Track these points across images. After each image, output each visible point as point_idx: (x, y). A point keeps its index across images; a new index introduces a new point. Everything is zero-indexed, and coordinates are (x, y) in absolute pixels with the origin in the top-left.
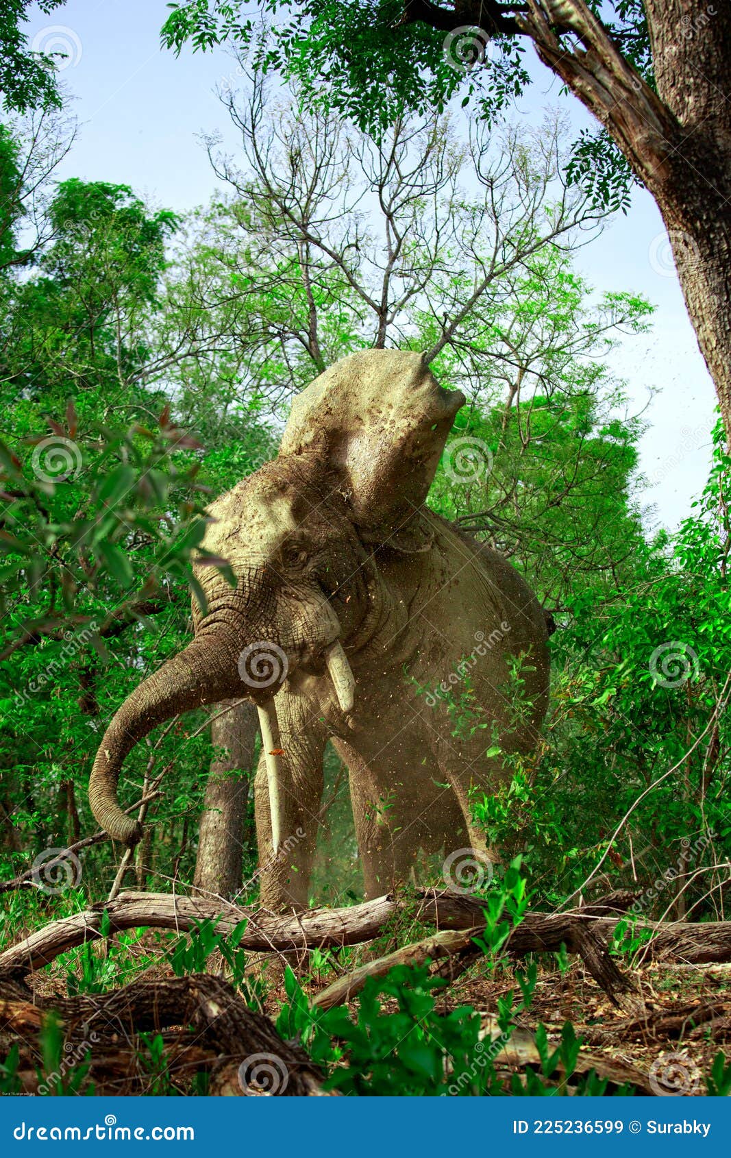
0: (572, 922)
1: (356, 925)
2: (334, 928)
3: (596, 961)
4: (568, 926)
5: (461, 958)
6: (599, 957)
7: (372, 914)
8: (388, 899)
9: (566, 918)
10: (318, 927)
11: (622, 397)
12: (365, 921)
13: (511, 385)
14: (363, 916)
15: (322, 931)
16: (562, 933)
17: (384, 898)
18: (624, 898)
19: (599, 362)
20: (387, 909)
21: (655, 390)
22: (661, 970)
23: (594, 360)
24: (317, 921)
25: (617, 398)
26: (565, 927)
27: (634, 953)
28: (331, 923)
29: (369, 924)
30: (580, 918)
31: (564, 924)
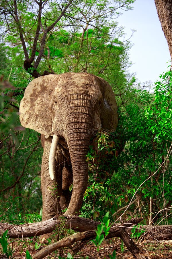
0: (120, 229)
1: (43, 228)
2: (35, 230)
3: (128, 242)
4: (118, 230)
5: (82, 242)
6: (129, 241)
7: (48, 225)
8: (54, 219)
9: (118, 227)
10: (29, 229)
11: (122, 33)
12: (46, 227)
13: (84, 29)
14: (45, 225)
15: (31, 231)
16: (116, 233)
17: (52, 219)
18: (137, 220)
19: (115, 21)
20: (53, 223)
21: (134, 31)
22: (147, 243)
23: (113, 20)
24: (29, 227)
25: (121, 34)
26: (117, 231)
27: (139, 238)
28: (34, 228)
29: (47, 228)
30: (122, 228)
31: (117, 230)
